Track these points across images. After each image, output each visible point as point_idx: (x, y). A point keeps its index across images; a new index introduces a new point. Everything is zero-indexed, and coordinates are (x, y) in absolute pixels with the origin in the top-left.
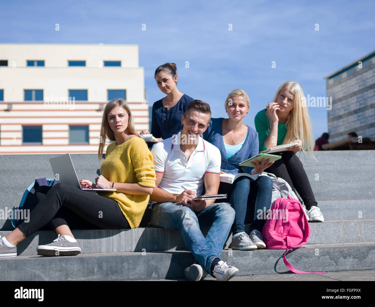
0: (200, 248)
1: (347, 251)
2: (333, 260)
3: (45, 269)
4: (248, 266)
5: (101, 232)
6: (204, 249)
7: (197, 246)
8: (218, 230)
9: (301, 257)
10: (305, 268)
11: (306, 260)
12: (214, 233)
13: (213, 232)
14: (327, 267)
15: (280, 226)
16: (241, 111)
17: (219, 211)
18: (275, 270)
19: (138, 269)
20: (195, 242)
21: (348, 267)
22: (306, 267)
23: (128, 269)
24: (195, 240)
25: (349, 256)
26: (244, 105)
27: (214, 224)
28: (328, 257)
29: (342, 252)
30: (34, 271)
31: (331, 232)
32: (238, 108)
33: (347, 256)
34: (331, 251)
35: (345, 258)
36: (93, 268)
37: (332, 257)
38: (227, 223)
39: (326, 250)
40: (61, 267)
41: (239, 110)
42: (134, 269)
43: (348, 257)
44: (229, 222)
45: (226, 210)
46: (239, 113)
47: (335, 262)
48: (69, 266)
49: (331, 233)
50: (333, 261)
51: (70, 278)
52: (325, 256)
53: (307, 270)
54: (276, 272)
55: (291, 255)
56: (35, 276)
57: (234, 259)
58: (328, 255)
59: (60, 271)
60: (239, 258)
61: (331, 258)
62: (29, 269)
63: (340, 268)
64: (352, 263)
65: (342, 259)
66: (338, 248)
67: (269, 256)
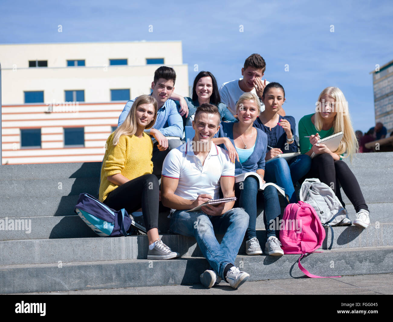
0: (214, 254)
1: (363, 255)
2: (349, 264)
3: (65, 276)
4: (263, 271)
5: (121, 240)
6: (218, 255)
7: (211, 252)
8: (233, 235)
9: (316, 262)
10: (320, 273)
11: (322, 264)
12: (229, 238)
13: (227, 237)
14: (343, 272)
16: (251, 115)
17: (233, 216)
18: (291, 275)
19: (155, 275)
20: (208, 248)
21: (364, 271)
22: (322, 272)
23: (146, 275)
24: (209, 246)
25: (365, 260)
26: (255, 109)
27: (229, 229)
28: (344, 261)
29: (357, 256)
30: (55, 278)
31: (349, 236)
32: (249, 112)
33: (363, 260)
34: (347, 256)
35: (361, 262)
36: (111, 275)
37: (348, 261)
38: (241, 228)
39: (341, 254)
40: (80, 274)
41: (249, 114)
42: (151, 275)
43: (364, 261)
44: (243, 227)
45: (239, 215)
46: (249, 116)
47: (351, 267)
48: (88, 273)
49: (349, 238)
50: (349, 265)
51: (90, 285)
52: (340, 260)
53: (323, 275)
54: (292, 276)
55: (307, 260)
56: (55, 283)
57: (250, 264)
58: (344, 259)
59: (79, 278)
60: (255, 263)
61: (346, 262)
62: (49, 277)
63: (356, 272)
64: (368, 267)
65: (358, 263)
66: (354, 252)
67: (285, 262)
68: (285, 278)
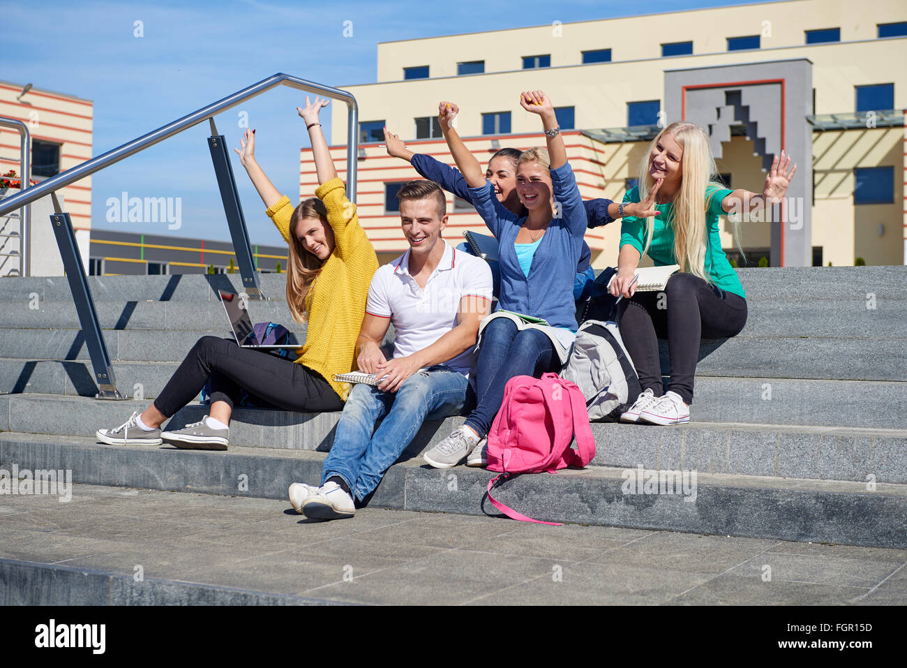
1: (615, 489)
2: (586, 502)
3: (160, 467)
9: (528, 490)
10: (533, 512)
11: (537, 497)
14: (575, 515)
15: (505, 429)
18: (482, 508)
19: (276, 481)
21: (615, 521)
22: (537, 510)
23: (264, 479)
25: (618, 497)
28: (578, 495)
29: (603, 489)
30: (148, 469)
31: (662, 447)
33: (613, 498)
34: (584, 486)
35: (610, 501)
36: (218, 473)
37: (584, 496)
39: (574, 482)
40: (180, 466)
42: (271, 481)
43: (615, 499)
47: (591, 508)
48: (189, 465)
50: (586, 505)
51: (190, 484)
52: (571, 492)
53: (537, 517)
54: (484, 512)
55: (511, 485)
56: (149, 476)
57: (416, 480)
58: (578, 491)
59: (178, 472)
60: (424, 480)
61: (582, 498)
62: (142, 466)
63: (600, 519)
64: (622, 513)
65: (603, 502)
66: (598, 480)
67: (473, 483)
68: (471, 513)
